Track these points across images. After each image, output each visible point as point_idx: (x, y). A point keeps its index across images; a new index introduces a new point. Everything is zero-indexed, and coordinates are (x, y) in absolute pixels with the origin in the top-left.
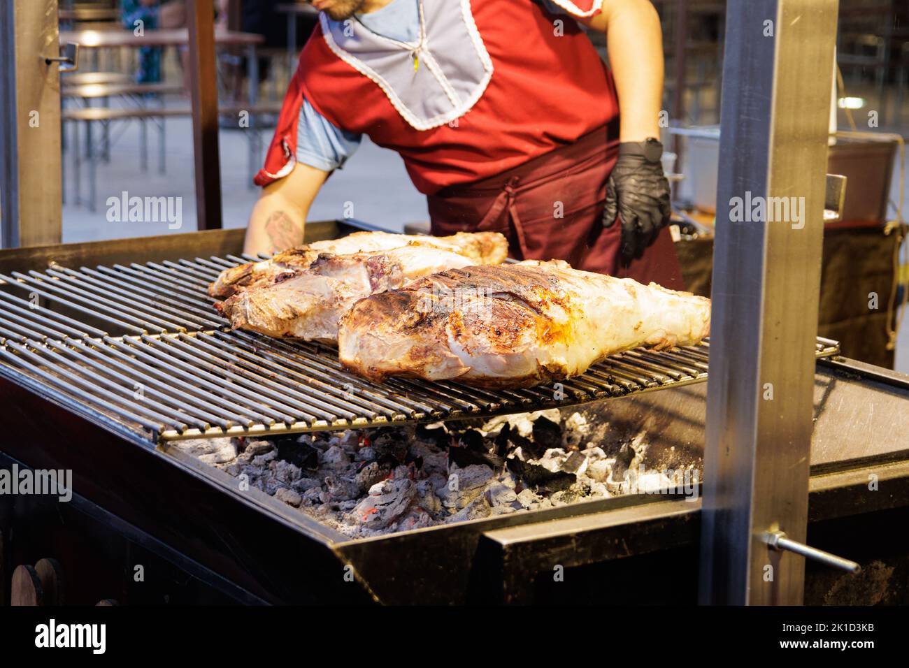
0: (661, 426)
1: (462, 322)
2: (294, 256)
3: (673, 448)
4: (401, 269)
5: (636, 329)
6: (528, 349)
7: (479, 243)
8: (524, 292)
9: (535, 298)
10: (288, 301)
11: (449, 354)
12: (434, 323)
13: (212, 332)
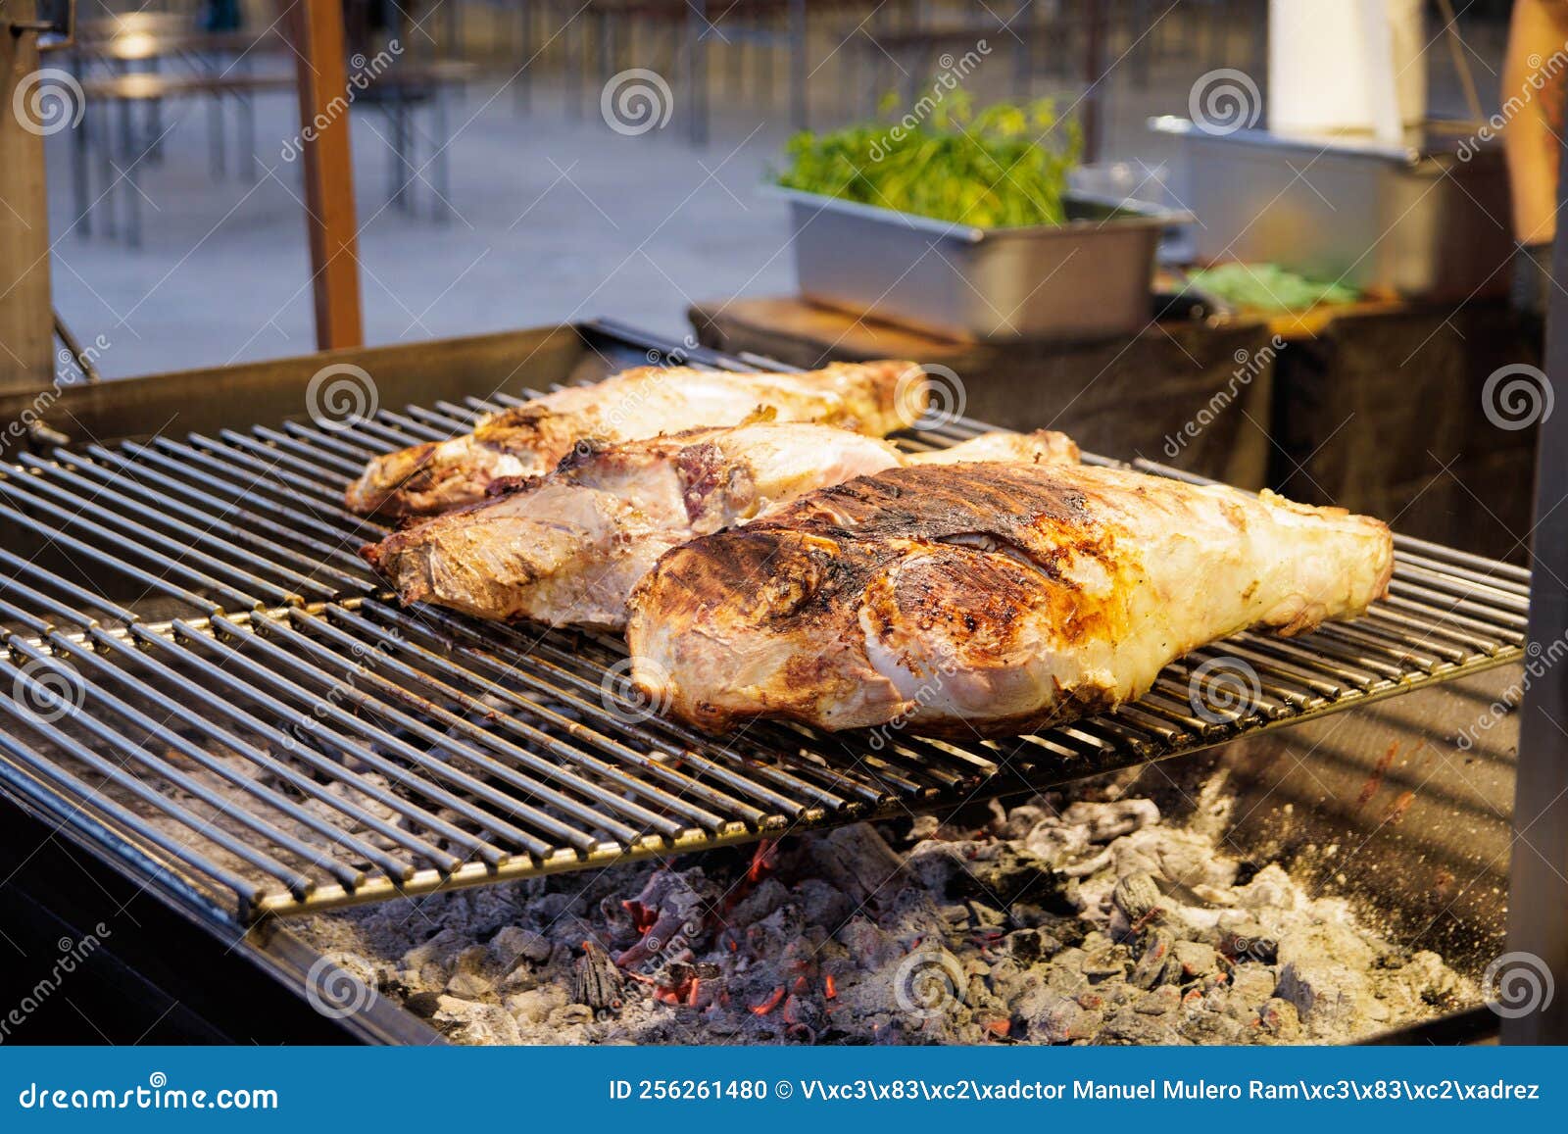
0: (1261, 761)
1: (893, 602)
2: (516, 430)
3: (1289, 808)
4: (750, 476)
5: (1246, 597)
6: (1034, 657)
7: (875, 384)
8: (1019, 533)
9: (1044, 542)
10: (516, 546)
11: (868, 672)
12: (834, 604)
13: (357, 602)
